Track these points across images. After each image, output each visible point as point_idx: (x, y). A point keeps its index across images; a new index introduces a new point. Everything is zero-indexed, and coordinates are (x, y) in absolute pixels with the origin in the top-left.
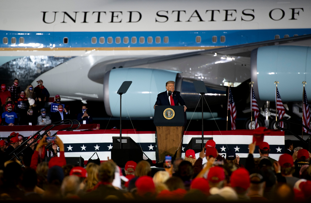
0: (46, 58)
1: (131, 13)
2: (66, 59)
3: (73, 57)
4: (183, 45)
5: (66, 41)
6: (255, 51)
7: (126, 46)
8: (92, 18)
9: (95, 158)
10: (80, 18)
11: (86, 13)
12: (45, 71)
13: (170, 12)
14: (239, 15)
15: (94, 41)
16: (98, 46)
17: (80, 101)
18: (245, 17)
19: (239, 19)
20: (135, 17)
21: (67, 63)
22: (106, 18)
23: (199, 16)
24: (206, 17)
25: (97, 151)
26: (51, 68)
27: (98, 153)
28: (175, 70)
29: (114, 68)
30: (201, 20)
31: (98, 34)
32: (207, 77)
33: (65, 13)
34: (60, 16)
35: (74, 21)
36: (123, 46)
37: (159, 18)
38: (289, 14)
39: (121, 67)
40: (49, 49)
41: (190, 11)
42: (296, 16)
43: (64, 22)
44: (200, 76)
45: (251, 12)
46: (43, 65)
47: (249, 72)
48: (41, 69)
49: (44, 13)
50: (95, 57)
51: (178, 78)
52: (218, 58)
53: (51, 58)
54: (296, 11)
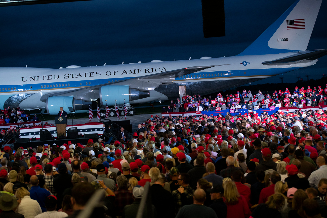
0: (24, 94)
1: (55, 76)
2: (32, 94)
3: (34, 93)
4: (75, 86)
5: (31, 88)
6: (101, 88)
7: (54, 88)
8: (41, 79)
9: (34, 137)
10: (36, 79)
11: (38, 77)
12: (24, 99)
13: (70, 74)
14: (95, 74)
15: (42, 87)
16: (44, 89)
17: (38, 109)
18: (97, 75)
19: (95, 76)
20: (57, 77)
21: (32, 96)
22: (46, 78)
23: (80, 75)
24: (83, 75)
25: (35, 134)
26: (27, 98)
27: (35, 135)
28: (72, 96)
29: (50, 97)
30: (81, 77)
31: (43, 84)
32: (84, 98)
33: (31, 77)
34: (29, 79)
35: (34, 80)
36: (52, 88)
37: (65, 77)
38: (113, 73)
39: (52, 96)
40: (25, 91)
41: (77, 74)
42: (115, 74)
43: (30, 81)
44: (82, 98)
45: (99, 73)
46: (24, 97)
47: (99, 95)
48: (23, 98)
49: (23, 78)
50: (43, 93)
51: (73, 99)
52: (87, 91)
53: (26, 94)
54: (115, 72)
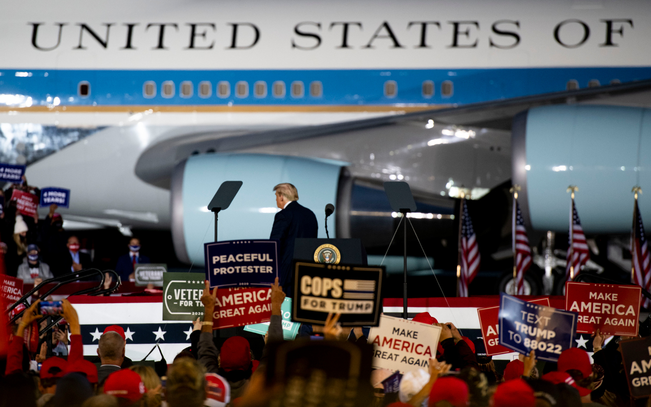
0: (39, 129)
1: (235, 27)
2: (84, 133)
3: (101, 128)
4: (356, 103)
5: (84, 90)
6: (522, 117)
7: (224, 102)
8: (145, 38)
9: (156, 357)
10: (118, 37)
11: (131, 27)
12: (35, 160)
13: (326, 25)
14: (484, 34)
15: (149, 91)
16: (159, 103)
17: (115, 230)
18: (497, 39)
19: (484, 44)
20: (245, 36)
21: (86, 141)
22: (177, 39)
23: (392, 35)
24: (409, 37)
26: (50, 152)
27: (161, 345)
28: (337, 159)
29: (196, 153)
30: (397, 45)
31: (160, 76)
32: (411, 175)
33: (84, 26)
34: (72, 34)
35: (105, 45)
36: (215, 102)
37: (299, 40)
38: (599, 33)
39: (211, 151)
40: (45, 109)
41: (372, 24)
42: (615, 37)
43: (80, 47)
44: (395, 174)
45: (512, 28)
46: (32, 145)
47: (508, 164)
48: (26, 154)
49: (36, 26)
50: (152, 128)
51: (343, 177)
52: (435, 133)
53: (52, 131)
54: (616, 26)
